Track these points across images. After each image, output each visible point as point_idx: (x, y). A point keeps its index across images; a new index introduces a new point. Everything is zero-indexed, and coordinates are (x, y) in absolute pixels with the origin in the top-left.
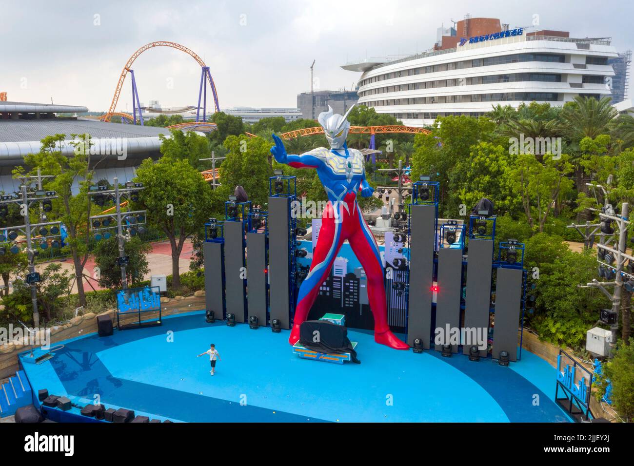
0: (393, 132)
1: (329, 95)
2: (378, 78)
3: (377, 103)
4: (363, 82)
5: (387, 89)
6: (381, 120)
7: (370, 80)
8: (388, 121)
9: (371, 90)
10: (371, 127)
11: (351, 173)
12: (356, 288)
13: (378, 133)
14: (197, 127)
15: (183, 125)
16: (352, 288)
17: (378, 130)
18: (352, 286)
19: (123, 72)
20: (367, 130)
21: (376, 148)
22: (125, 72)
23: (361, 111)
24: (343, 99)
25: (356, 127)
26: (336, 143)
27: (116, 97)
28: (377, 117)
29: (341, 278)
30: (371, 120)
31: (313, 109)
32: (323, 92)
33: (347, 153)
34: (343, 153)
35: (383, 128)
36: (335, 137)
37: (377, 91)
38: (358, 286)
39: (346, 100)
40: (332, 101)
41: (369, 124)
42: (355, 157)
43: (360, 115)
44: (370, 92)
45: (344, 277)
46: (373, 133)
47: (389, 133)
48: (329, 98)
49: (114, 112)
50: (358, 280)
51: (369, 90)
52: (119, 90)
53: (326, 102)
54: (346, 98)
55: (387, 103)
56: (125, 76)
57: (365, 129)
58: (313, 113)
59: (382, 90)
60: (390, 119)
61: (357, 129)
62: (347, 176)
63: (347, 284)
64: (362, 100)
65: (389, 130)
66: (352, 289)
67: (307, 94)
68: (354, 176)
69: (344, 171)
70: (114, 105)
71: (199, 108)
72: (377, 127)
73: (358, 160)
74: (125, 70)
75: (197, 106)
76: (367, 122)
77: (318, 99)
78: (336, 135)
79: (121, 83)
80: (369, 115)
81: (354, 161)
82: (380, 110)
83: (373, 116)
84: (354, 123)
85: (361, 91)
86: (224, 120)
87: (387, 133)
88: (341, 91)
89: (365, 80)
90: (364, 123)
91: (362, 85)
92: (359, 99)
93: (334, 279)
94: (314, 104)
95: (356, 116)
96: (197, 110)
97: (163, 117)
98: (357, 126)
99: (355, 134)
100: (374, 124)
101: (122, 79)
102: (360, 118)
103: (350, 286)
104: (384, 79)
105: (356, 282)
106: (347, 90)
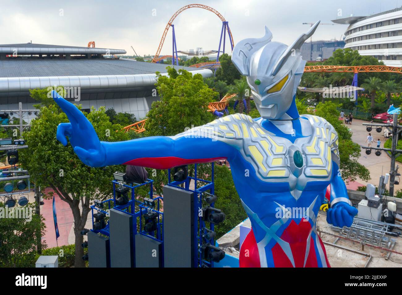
0: (375, 71)
1: (324, 44)
2: (362, 28)
3: (361, 48)
4: (349, 32)
5: (369, 37)
6: (363, 61)
7: (355, 30)
8: (370, 61)
9: (355, 38)
10: (355, 67)
11: (302, 177)
13: (361, 72)
14: (213, 65)
15: (204, 64)
17: (361, 70)
19: (167, 27)
20: (350, 69)
21: (359, 86)
22: (168, 27)
23: (346, 53)
24: (334, 46)
25: (340, 67)
26: (270, 107)
27: (161, 44)
28: (360, 58)
30: (355, 61)
31: (312, 53)
32: (319, 41)
33: (297, 127)
34: (288, 128)
35: (366, 68)
36: (268, 92)
37: (361, 38)
39: (336, 47)
40: (326, 48)
41: (353, 64)
42: (315, 139)
43: (345, 57)
44: (354, 39)
46: (356, 72)
47: (371, 72)
48: (323, 45)
49: (160, 55)
51: (354, 38)
52: (163, 39)
53: (321, 48)
54: (336, 45)
55: (369, 47)
56: (168, 30)
57: (349, 69)
58: (311, 56)
59: (365, 38)
60: (373, 61)
61: (341, 69)
62: (291, 184)
64: (347, 46)
65: (371, 70)
67: (307, 43)
68: (309, 184)
69: (283, 173)
70: (159, 49)
71: (218, 52)
72: (360, 67)
73: (322, 144)
74: (168, 25)
75: (218, 50)
76: (350, 63)
77: (315, 47)
78: (268, 88)
79: (165, 34)
80: (353, 57)
81: (310, 149)
82: (362, 53)
83: (356, 58)
84: (339, 64)
85: (348, 39)
86: (227, 60)
87: (369, 72)
88: (332, 41)
89: (351, 31)
90: (348, 63)
91: (348, 35)
92: (346, 45)
94: (312, 49)
95: (341, 57)
96: (218, 53)
97: (196, 58)
98: (342, 65)
99: (339, 72)
100: (357, 64)
101: (166, 32)
102: (345, 59)
104: (367, 29)
106: (337, 40)
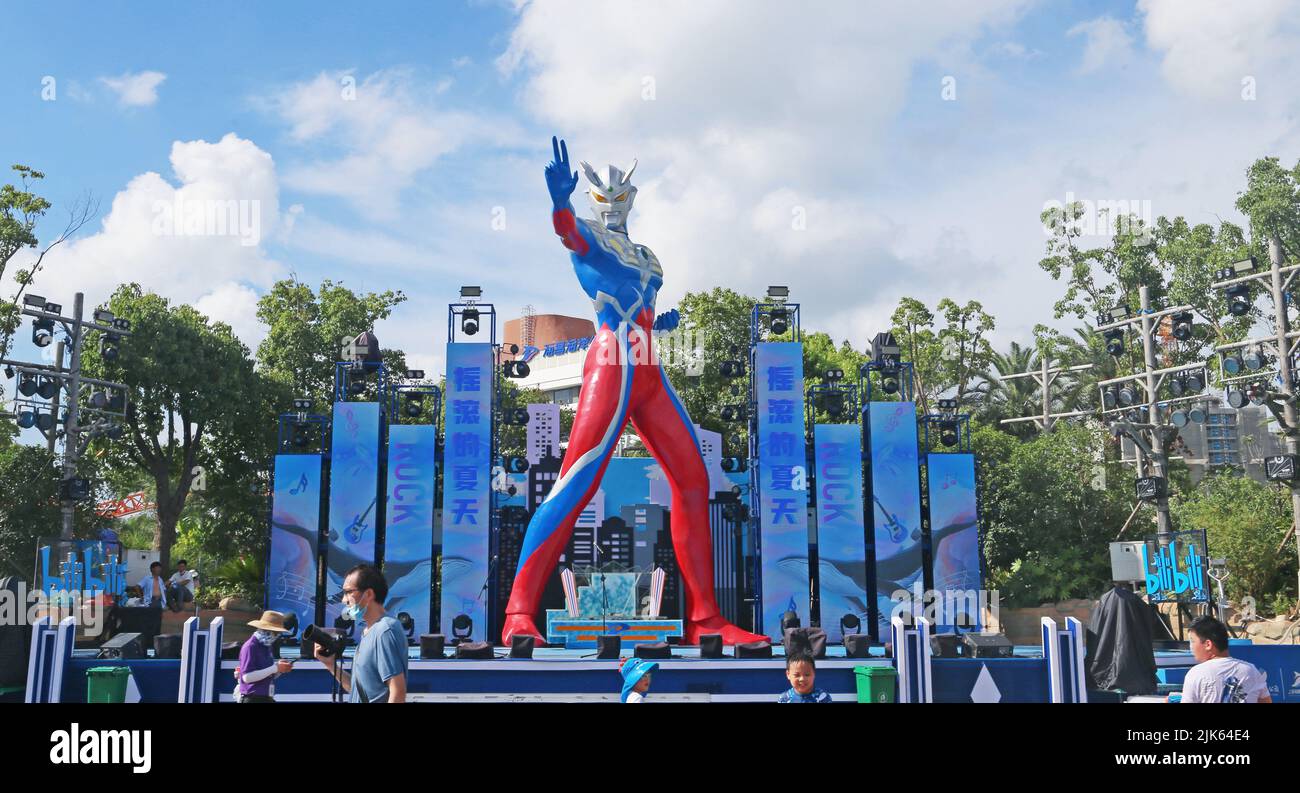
11: (647, 271)
12: (626, 550)
16: (617, 550)
18: (615, 546)
29: (591, 530)
36: (616, 200)
38: (631, 546)
45: (598, 528)
50: (630, 531)
62: (641, 274)
63: (606, 543)
66: (615, 553)
68: (652, 276)
78: (617, 196)
93: (577, 534)
103: (612, 546)
105: (626, 536)
